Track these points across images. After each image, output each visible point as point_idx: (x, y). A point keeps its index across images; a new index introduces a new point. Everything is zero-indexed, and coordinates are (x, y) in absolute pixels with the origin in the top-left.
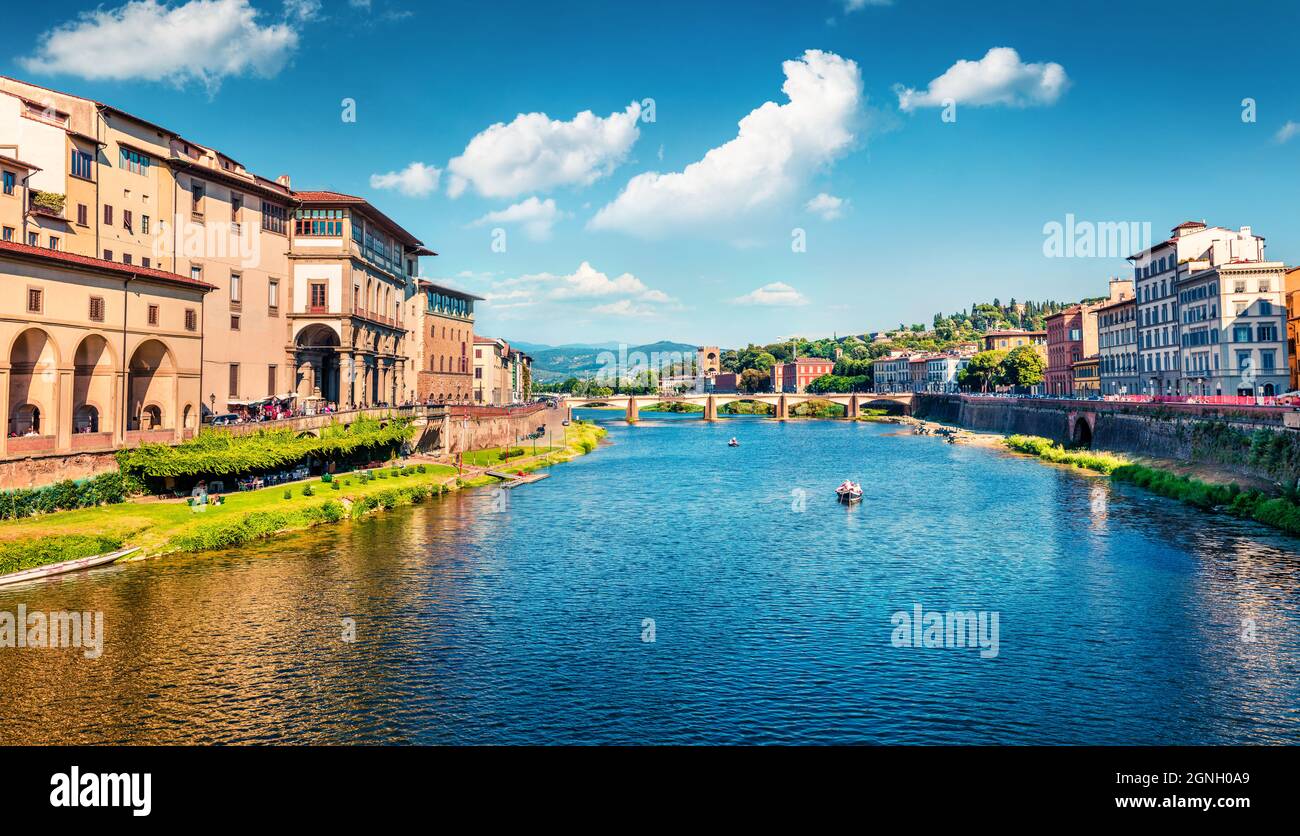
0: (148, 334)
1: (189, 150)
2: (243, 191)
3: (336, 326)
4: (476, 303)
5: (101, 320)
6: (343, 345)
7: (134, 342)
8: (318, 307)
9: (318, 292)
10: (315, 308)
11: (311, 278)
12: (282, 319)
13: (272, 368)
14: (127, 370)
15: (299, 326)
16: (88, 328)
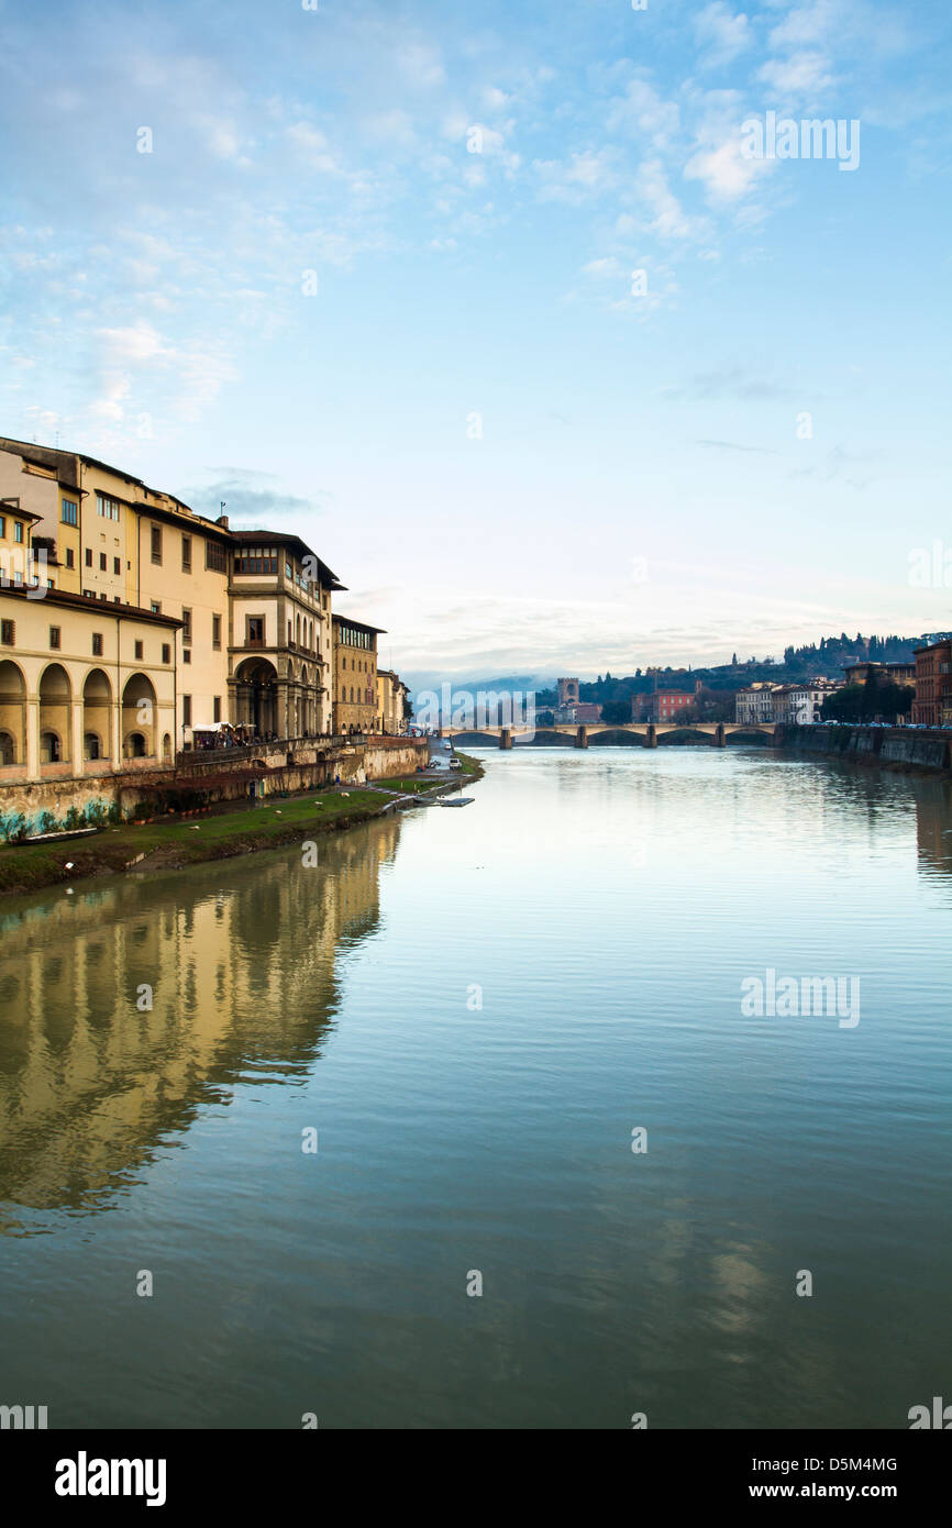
0: (136, 668)
1: (148, 495)
2: (192, 532)
3: (273, 659)
4: (379, 635)
5: (101, 655)
6: (280, 677)
7: (126, 674)
8: (256, 640)
9: (256, 626)
10: (253, 642)
11: (250, 613)
12: (224, 653)
13: (217, 701)
14: (121, 702)
15: (239, 659)
16: (93, 663)
